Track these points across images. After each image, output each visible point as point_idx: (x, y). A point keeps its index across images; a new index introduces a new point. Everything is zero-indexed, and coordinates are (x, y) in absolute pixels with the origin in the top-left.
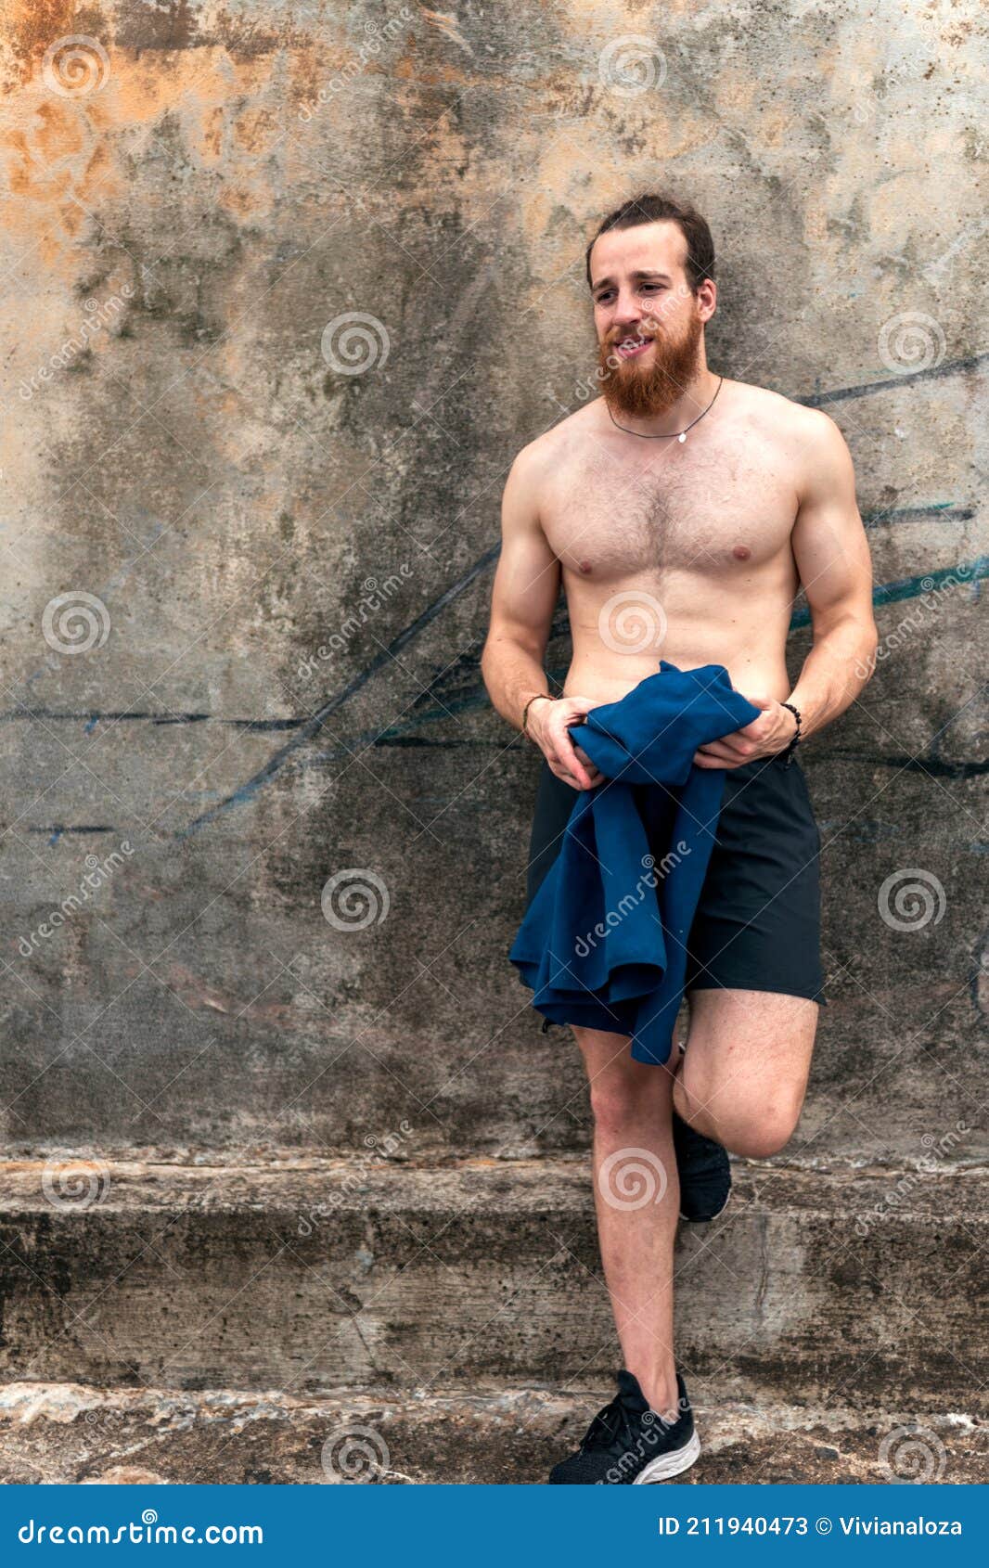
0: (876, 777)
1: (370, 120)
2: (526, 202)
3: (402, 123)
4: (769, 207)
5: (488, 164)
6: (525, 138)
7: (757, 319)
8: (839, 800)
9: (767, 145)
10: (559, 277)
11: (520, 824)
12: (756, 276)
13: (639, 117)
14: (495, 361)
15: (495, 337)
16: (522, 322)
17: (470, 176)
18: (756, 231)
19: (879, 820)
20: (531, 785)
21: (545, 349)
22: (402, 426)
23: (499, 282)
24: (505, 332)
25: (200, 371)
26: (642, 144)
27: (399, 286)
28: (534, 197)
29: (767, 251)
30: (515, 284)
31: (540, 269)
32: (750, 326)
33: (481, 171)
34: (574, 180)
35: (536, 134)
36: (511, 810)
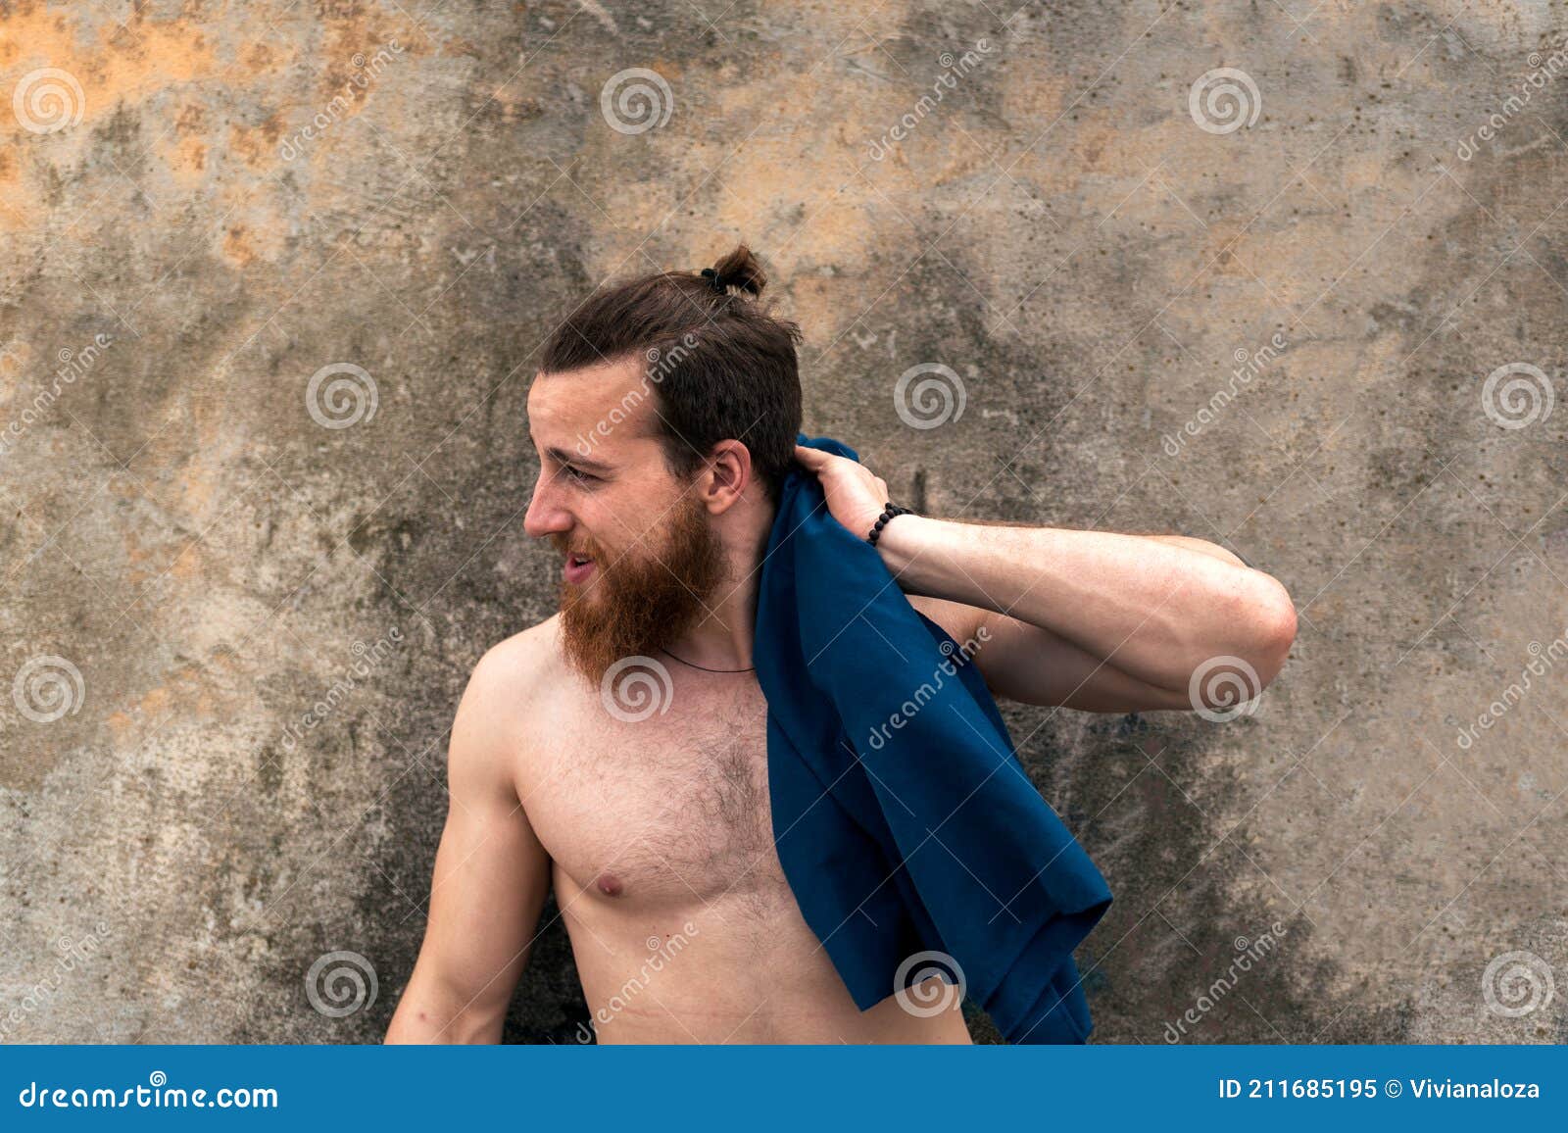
1: (450, 124)
3: (500, 127)
6: (697, 151)
7: (1079, 436)
9: (1086, 170)
12: (1076, 368)
18: (1074, 297)
22: (479, 600)
25: (142, 506)
27: (485, 373)
28: (710, 240)
29: (1093, 329)
32: (1069, 446)
34: (776, 215)
35: (715, 146)
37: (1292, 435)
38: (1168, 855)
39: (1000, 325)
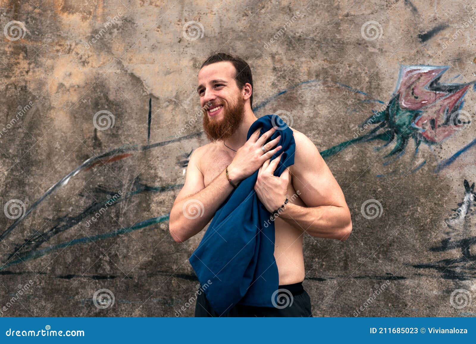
0: (173, 281)
2: (50, 82)
3: (7, 56)
4: (131, 83)
5: (36, 69)
6: (49, 61)
7: (128, 120)
8: (160, 290)
9: (129, 63)
10: (60, 106)
11: (45, 303)
12: (127, 106)
13: (87, 54)
14: (39, 135)
15: (39, 127)
16: (48, 122)
17: (30, 73)
18: (126, 90)
19: (174, 298)
20: (50, 288)
21: (56, 131)
22: (6, 158)
23: (40, 109)
24: (42, 125)
26: (88, 63)
27: (6, 110)
28: (52, 80)
29: (130, 97)
30: (46, 109)
31: (55, 104)
32: (126, 122)
33: (34, 72)
34: (66, 74)
35: (52, 60)
36: (42, 297)
37: (170, 118)
38: (144, 205)
39: (111, 97)
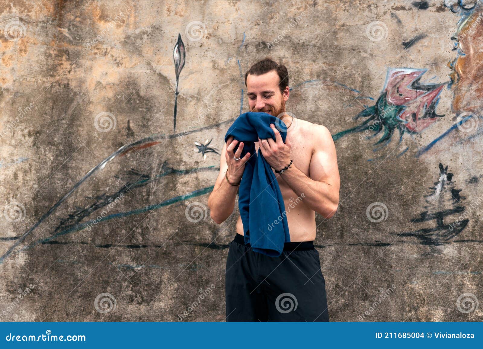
0: (196, 250)
1: (43, 58)
2: (89, 80)
3: (52, 58)
4: (159, 81)
5: (77, 70)
6: (88, 62)
7: (156, 113)
8: (185, 257)
9: (157, 64)
10: (98, 101)
11: (87, 268)
12: (156, 101)
13: (121, 56)
14: (80, 126)
15: (80, 119)
16: (88, 114)
17: (72, 73)
18: (155, 88)
19: (197, 263)
20: (91, 255)
22: (52, 145)
23: (81, 103)
24: (83, 117)
26: (122, 64)
27: (51, 104)
28: (91, 79)
29: (158, 93)
30: (86, 103)
31: (93, 99)
32: (155, 115)
33: (75, 72)
34: (102, 74)
35: (91, 61)
36: (84, 263)
37: (193, 112)
38: (171, 185)
39: (142, 93)
